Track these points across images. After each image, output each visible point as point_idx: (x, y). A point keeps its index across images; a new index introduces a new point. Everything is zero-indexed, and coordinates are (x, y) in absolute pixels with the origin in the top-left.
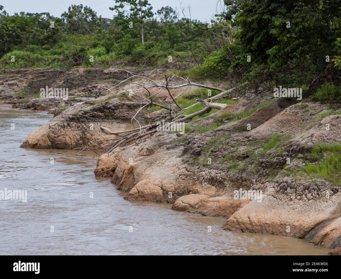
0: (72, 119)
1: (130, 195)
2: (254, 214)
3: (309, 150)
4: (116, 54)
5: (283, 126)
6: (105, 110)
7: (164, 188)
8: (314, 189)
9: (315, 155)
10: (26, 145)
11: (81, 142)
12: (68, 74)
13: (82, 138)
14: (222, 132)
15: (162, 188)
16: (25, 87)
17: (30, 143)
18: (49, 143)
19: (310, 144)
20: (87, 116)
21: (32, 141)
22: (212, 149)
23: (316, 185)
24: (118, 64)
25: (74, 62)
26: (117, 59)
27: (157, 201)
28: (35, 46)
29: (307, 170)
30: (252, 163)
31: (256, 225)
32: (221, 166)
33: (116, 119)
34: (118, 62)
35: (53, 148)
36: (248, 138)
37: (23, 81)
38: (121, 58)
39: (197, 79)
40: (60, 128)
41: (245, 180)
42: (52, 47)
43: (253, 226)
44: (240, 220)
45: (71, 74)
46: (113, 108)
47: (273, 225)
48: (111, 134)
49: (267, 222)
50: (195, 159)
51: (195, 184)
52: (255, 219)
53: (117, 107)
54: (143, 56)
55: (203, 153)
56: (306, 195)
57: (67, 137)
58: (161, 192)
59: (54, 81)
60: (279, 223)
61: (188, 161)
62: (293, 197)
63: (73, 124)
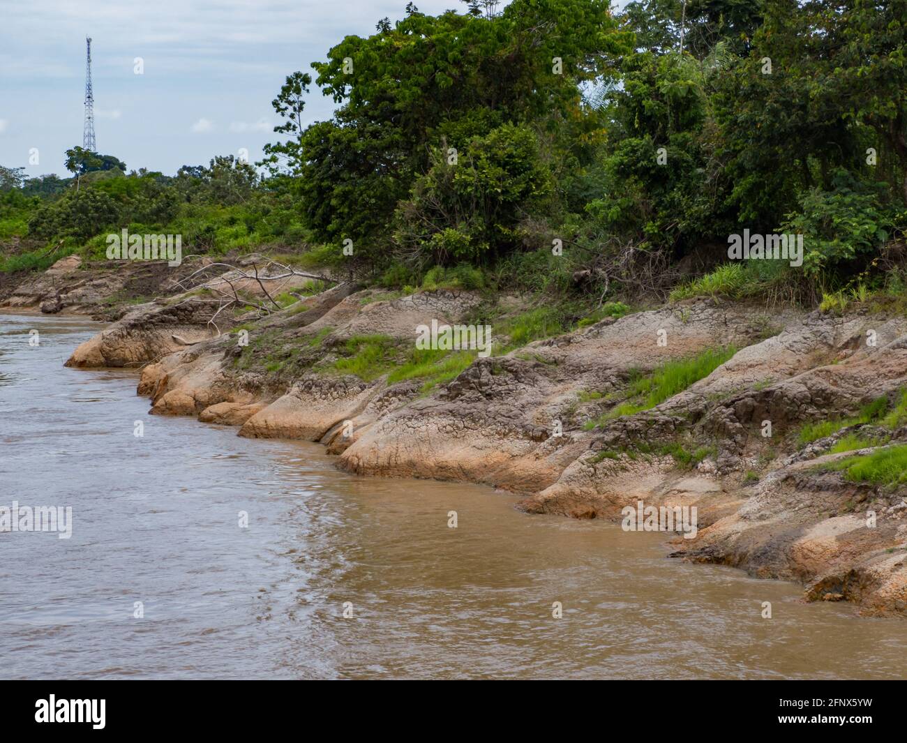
0: (133, 326)
1: (156, 407)
2: (272, 417)
3: (343, 343)
4: (262, 236)
5: (339, 319)
6: (179, 312)
7: (197, 398)
8: (340, 386)
9: (349, 348)
10: (71, 363)
11: (146, 357)
12: (186, 268)
13: (147, 352)
14: (273, 328)
15: (194, 399)
16: (119, 289)
17: (76, 359)
18: (102, 359)
19: (346, 335)
20: (153, 320)
21: (78, 358)
22: (255, 349)
23: (344, 382)
24: (263, 251)
25: (195, 249)
26: (261, 243)
27: (187, 414)
28: (138, 225)
29: (338, 366)
30: (290, 363)
31: (273, 429)
32: (259, 368)
33: (194, 324)
34: (264, 247)
35: (108, 366)
36: (296, 333)
37: (115, 280)
38: (268, 242)
39: (312, 268)
40: (117, 338)
41: (281, 383)
42: (165, 227)
43: (269, 430)
44: (256, 425)
45: (191, 267)
46: (190, 308)
47: (292, 429)
48: (186, 345)
49: (286, 425)
50: (234, 362)
51: (231, 392)
52: (272, 423)
53: (196, 308)
54: (302, 237)
55: (243, 353)
56: (331, 394)
57: (127, 352)
58: (192, 403)
59: (165, 279)
60: (298, 426)
61: (226, 364)
62: (317, 396)
63: (135, 332)
